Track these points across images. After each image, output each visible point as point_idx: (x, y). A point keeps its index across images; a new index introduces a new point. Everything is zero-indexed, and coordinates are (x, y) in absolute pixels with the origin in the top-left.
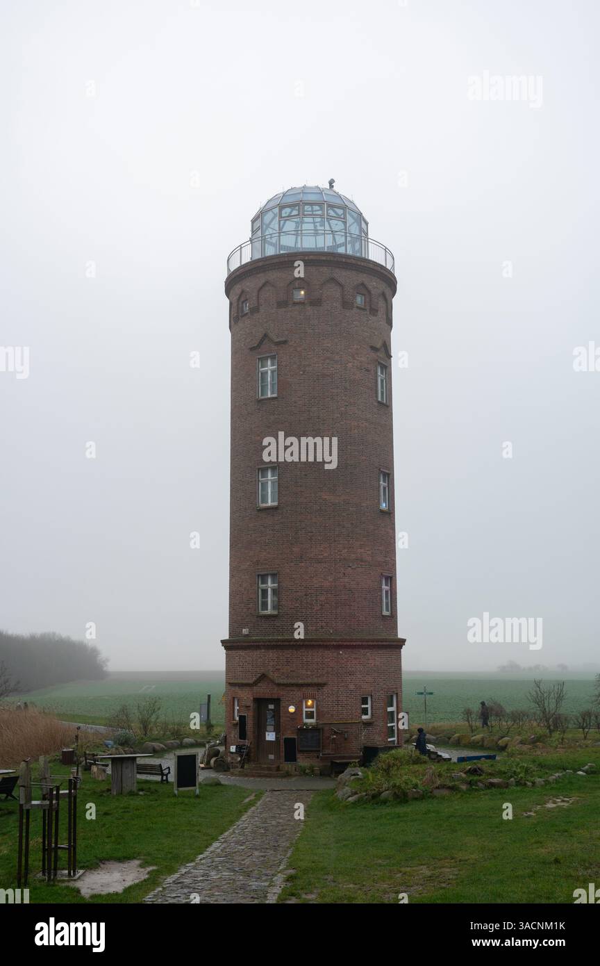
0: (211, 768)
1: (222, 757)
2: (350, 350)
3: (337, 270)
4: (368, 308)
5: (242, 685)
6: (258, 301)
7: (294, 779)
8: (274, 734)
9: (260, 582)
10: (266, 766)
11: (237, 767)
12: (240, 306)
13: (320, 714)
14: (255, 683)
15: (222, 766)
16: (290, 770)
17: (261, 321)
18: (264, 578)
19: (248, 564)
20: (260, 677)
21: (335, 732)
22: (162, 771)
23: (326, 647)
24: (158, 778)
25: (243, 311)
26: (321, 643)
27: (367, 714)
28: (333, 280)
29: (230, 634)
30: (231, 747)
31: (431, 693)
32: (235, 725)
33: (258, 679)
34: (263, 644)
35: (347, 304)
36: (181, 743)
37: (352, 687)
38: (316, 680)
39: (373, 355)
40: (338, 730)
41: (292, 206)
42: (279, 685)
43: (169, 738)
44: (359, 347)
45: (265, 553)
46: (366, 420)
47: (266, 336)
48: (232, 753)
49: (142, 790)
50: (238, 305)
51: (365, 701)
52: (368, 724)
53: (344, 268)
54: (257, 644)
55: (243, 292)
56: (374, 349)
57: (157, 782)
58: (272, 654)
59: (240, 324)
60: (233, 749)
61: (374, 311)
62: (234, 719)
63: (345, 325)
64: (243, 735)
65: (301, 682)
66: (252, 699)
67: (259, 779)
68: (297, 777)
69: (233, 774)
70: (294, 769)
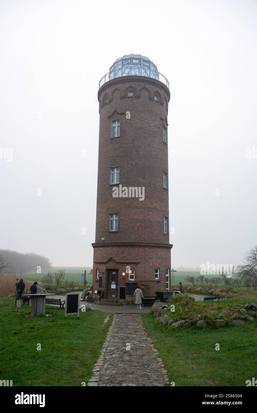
0: (86, 301)
1: (91, 296)
2: (152, 118)
3: (147, 84)
4: (159, 102)
5: (101, 263)
6: (112, 98)
7: (124, 307)
8: (115, 285)
9: (110, 217)
10: (111, 300)
11: (98, 300)
12: (104, 100)
13: (136, 277)
14: (107, 262)
15: (90, 300)
16: (122, 302)
17: (113, 105)
18: (112, 215)
19: (105, 209)
20: (109, 259)
21: (143, 285)
22: (60, 302)
23: (140, 246)
24: (59, 306)
25: (105, 102)
26: (138, 244)
27: (157, 277)
28: (145, 88)
29: (96, 241)
30: (95, 291)
31: (175, 271)
32: (97, 281)
33: (108, 260)
34: (111, 244)
35: (151, 99)
36: (73, 289)
37: (151, 265)
38: (135, 261)
39: (161, 122)
40: (145, 284)
41: (127, 60)
42: (118, 263)
43: (68, 287)
44: (156, 118)
45: (113, 204)
46: (158, 149)
47: (115, 111)
48: (96, 294)
49: (48, 313)
50: (103, 100)
51: (156, 271)
52: (158, 282)
53: (150, 84)
54: (109, 244)
55: (106, 94)
56: (161, 119)
57: (58, 308)
58: (115, 249)
59: (104, 108)
60: (96, 292)
61: (162, 104)
62: (97, 279)
63: (150, 107)
64: (100, 286)
65: (128, 262)
66: (105, 269)
67: (108, 306)
68: (126, 306)
69: (96, 304)
70: (124, 302)
